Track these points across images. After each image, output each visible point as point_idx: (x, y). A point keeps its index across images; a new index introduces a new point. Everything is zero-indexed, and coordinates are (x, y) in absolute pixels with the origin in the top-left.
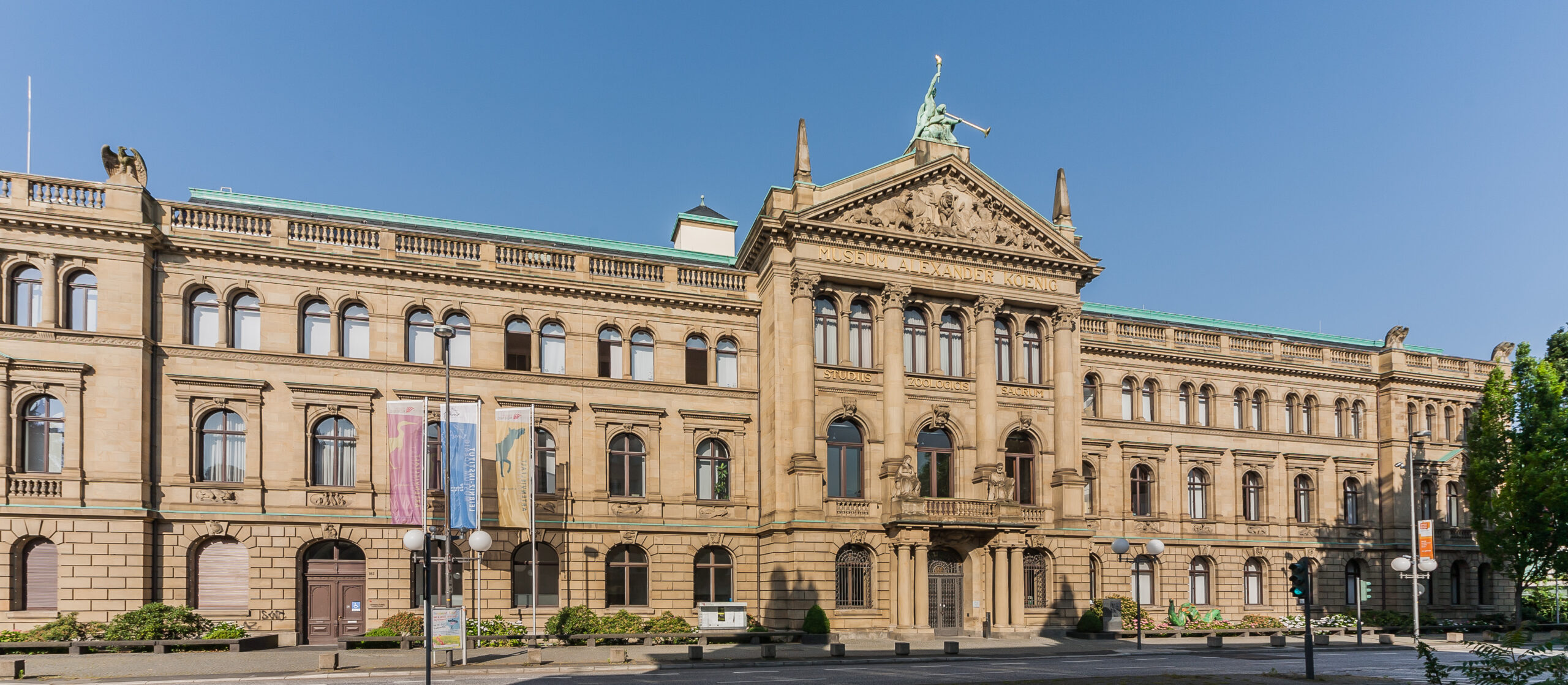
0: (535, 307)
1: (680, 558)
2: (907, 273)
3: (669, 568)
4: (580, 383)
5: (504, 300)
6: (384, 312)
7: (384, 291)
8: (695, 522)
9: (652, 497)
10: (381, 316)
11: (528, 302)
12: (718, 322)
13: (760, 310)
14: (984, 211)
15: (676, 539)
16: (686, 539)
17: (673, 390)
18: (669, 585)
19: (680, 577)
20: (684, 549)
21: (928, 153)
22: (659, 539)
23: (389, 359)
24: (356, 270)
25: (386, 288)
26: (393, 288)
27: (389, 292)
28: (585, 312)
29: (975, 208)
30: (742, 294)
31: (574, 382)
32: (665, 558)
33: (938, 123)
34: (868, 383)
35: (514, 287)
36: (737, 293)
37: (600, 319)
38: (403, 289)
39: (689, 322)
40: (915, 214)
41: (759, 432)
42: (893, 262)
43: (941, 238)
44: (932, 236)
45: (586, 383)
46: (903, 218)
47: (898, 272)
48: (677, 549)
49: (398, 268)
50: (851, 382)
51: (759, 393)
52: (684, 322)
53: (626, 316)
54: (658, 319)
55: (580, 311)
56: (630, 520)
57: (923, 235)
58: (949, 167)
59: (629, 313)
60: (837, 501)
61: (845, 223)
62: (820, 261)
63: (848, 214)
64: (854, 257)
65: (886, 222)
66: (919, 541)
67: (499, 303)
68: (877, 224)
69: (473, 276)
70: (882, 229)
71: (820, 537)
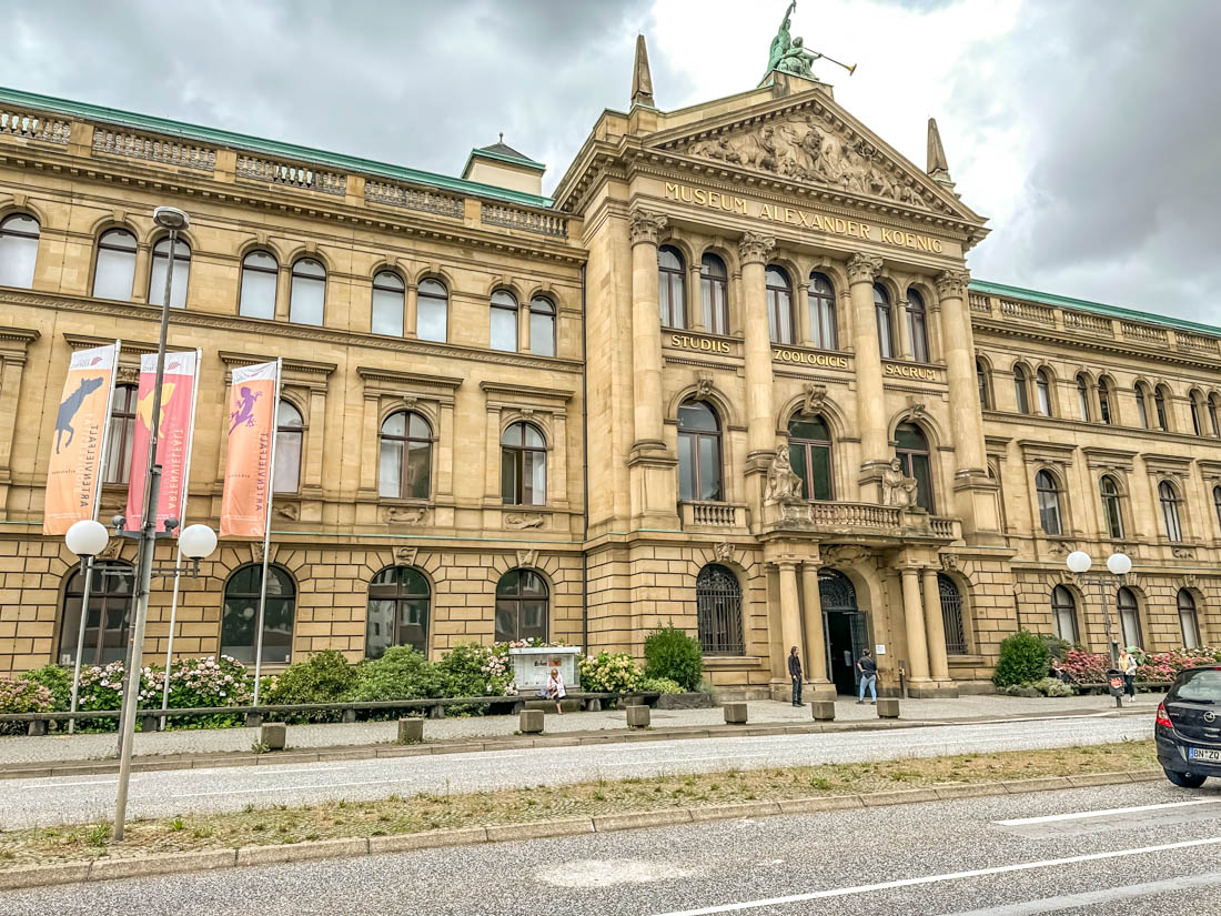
0: (287, 236)
1: (477, 587)
2: (769, 222)
3: (461, 600)
4: (343, 340)
5: (243, 223)
6: (63, 227)
7: (67, 200)
8: (500, 534)
9: (440, 499)
10: (59, 232)
11: (277, 229)
12: (533, 273)
13: (586, 261)
14: (854, 156)
15: (472, 560)
16: (487, 560)
17: (473, 356)
18: (460, 627)
19: (476, 614)
20: (482, 574)
21: (787, 87)
22: (448, 559)
23: (62, 291)
24: (29, 167)
25: (71, 195)
26: (81, 196)
27: (75, 201)
28: (356, 247)
29: (844, 150)
30: (563, 240)
31: (336, 339)
32: (456, 587)
33: (795, 56)
34: (725, 354)
35: (259, 207)
36: (556, 239)
37: (375, 258)
38: (96, 199)
39: (496, 271)
40: (777, 153)
41: (585, 415)
42: (753, 208)
43: (808, 182)
44: (799, 179)
45: (352, 341)
46: (763, 154)
47: (759, 220)
48: (473, 573)
49: (93, 169)
50: (705, 352)
51: (584, 365)
52: (489, 270)
53: (412, 257)
54: (454, 264)
55: (349, 246)
56: (409, 531)
57: (788, 178)
58: (813, 102)
59: (416, 253)
60: (694, 505)
61: (697, 157)
62: (666, 200)
63: (699, 147)
64: (707, 199)
65: (745, 159)
66: (807, 558)
67: (236, 227)
68: (733, 161)
69: (200, 188)
70: (740, 167)
71: (675, 553)
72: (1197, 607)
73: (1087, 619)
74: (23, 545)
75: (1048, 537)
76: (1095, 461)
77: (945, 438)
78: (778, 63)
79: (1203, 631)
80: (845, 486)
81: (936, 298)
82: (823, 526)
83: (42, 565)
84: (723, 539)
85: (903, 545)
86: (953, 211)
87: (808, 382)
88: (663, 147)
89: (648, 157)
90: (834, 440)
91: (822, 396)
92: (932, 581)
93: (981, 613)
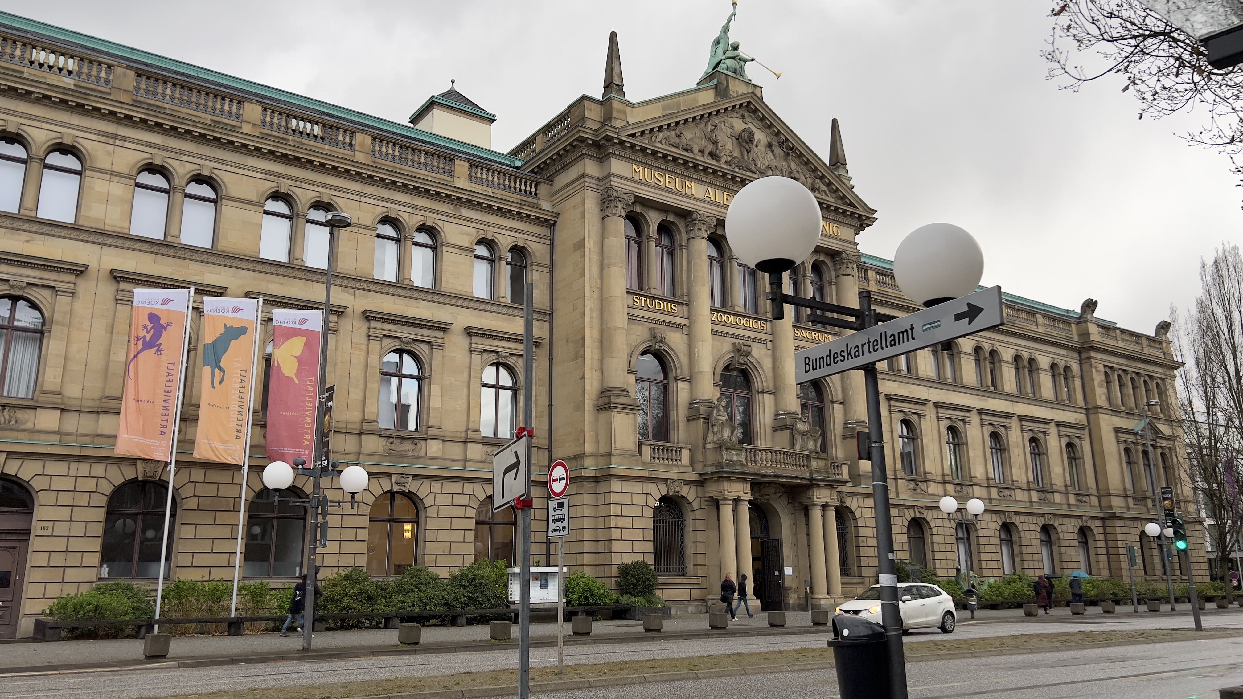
0: (305, 186)
1: (459, 512)
2: (711, 203)
3: (446, 524)
4: (351, 284)
5: (267, 172)
6: (107, 166)
7: (111, 141)
8: (481, 465)
9: (431, 432)
10: (104, 172)
11: (297, 179)
12: (511, 229)
13: (555, 222)
14: (778, 151)
15: (455, 487)
16: (468, 488)
17: (459, 302)
18: (445, 548)
19: (458, 536)
20: (464, 500)
21: (728, 86)
22: (437, 486)
23: (107, 228)
24: (80, 108)
25: (115, 136)
26: (124, 139)
27: (118, 142)
28: (363, 199)
29: (770, 145)
30: (535, 201)
31: (345, 282)
32: (443, 512)
33: (733, 58)
34: (673, 314)
35: (284, 158)
36: (530, 200)
37: (379, 210)
38: (138, 142)
39: (480, 226)
40: (720, 144)
41: (551, 359)
42: (698, 190)
43: (744, 172)
44: (737, 170)
45: (359, 285)
46: (710, 147)
47: (703, 201)
48: (458, 500)
49: (138, 115)
50: (657, 311)
51: (551, 315)
52: (474, 225)
53: (410, 210)
54: (445, 218)
55: (357, 198)
56: (406, 460)
57: (728, 167)
58: (749, 103)
59: (414, 207)
60: (650, 445)
61: (659, 145)
62: (632, 180)
63: (661, 136)
64: (666, 180)
65: (696, 150)
66: (741, 494)
67: (261, 176)
68: (687, 150)
69: (234, 139)
70: (692, 156)
71: (636, 487)
72: (1014, 539)
73: (933, 547)
74: (74, 465)
75: (907, 477)
76: (944, 413)
77: (837, 394)
78: (719, 63)
79: (1017, 559)
80: (762, 431)
81: (833, 273)
82: (752, 468)
83: (91, 485)
84: (675, 476)
85: (812, 484)
86: (851, 202)
87: (737, 341)
88: (633, 135)
89: (622, 143)
90: (754, 391)
91: (748, 354)
92: (831, 515)
93: (863, 541)
